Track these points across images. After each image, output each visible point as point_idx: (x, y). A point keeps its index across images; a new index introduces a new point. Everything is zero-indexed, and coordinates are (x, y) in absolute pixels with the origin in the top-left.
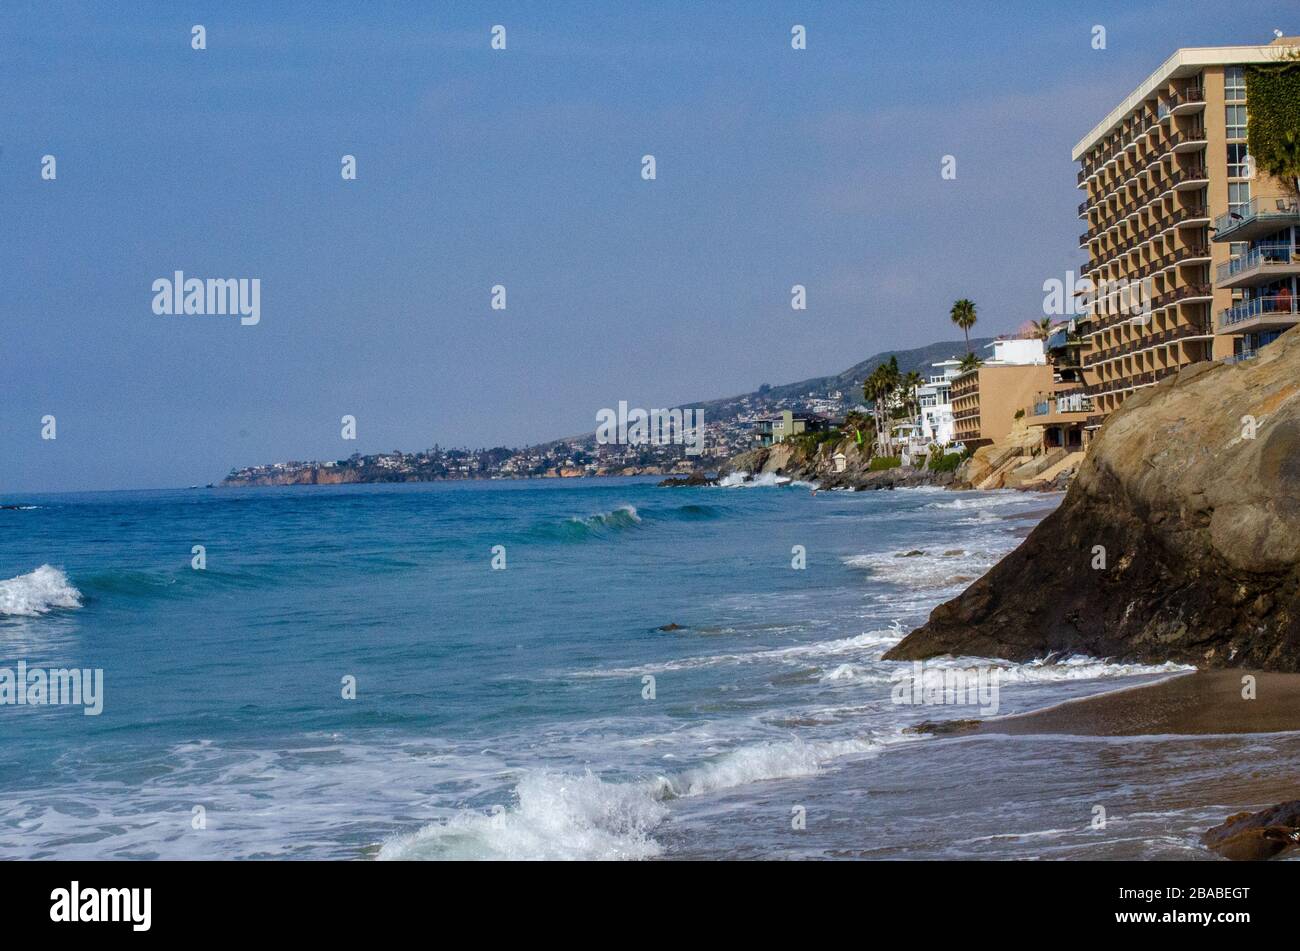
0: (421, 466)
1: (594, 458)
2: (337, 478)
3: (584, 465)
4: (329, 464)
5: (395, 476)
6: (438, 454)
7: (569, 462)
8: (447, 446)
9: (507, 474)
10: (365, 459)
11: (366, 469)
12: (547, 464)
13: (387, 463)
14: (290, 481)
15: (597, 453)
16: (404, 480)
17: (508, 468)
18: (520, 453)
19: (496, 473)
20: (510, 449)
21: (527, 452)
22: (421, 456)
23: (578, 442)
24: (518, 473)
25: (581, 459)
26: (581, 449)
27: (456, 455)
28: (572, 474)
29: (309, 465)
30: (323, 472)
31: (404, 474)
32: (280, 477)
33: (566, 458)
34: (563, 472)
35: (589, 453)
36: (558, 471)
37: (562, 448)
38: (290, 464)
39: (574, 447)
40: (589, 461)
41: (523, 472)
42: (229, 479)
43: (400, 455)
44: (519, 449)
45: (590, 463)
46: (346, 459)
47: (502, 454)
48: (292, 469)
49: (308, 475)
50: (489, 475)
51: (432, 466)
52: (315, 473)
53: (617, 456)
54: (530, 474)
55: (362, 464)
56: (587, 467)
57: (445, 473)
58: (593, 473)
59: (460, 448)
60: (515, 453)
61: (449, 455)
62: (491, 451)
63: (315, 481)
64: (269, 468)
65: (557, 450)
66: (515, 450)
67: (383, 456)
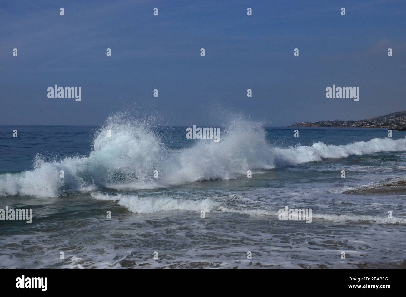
0: (334, 124)
1: (374, 123)
2: (315, 126)
3: (371, 125)
4: (314, 123)
5: (328, 126)
6: (338, 121)
7: (368, 124)
8: (340, 120)
9: (353, 126)
10: (322, 122)
11: (322, 124)
12: (362, 125)
13: (326, 123)
14: (305, 126)
15: (374, 122)
16: (330, 127)
17: (354, 125)
18: (356, 122)
19: (351, 126)
20: (354, 120)
21: (358, 122)
22: (334, 122)
23: (370, 120)
24: (356, 126)
25: (370, 124)
26: (371, 121)
27: (342, 122)
28: (368, 127)
29: (309, 123)
30: (312, 124)
31: (330, 126)
32: (303, 125)
33: (367, 123)
34: (366, 126)
35: (373, 122)
36: (365, 126)
37: (366, 121)
38: (305, 123)
39: (369, 121)
40: (372, 124)
41: (357, 126)
42: (292, 125)
43: (329, 122)
44: (356, 121)
45: (373, 125)
46: (317, 122)
47: (352, 122)
48: (306, 124)
49: (309, 125)
50: (349, 126)
51: (336, 124)
52: (311, 125)
53: (379, 123)
54: (358, 126)
55: (321, 123)
56: (372, 126)
57: (339, 126)
58: (373, 127)
59: (343, 120)
60: (355, 122)
61: (340, 122)
62: (349, 122)
63: (310, 126)
64: (301, 123)
65: (365, 121)
66: (355, 121)
67: (325, 121)
